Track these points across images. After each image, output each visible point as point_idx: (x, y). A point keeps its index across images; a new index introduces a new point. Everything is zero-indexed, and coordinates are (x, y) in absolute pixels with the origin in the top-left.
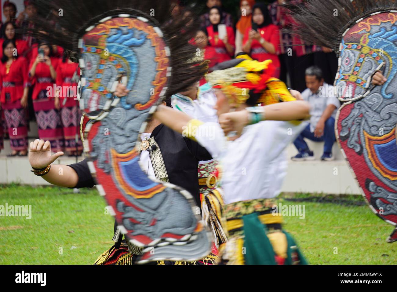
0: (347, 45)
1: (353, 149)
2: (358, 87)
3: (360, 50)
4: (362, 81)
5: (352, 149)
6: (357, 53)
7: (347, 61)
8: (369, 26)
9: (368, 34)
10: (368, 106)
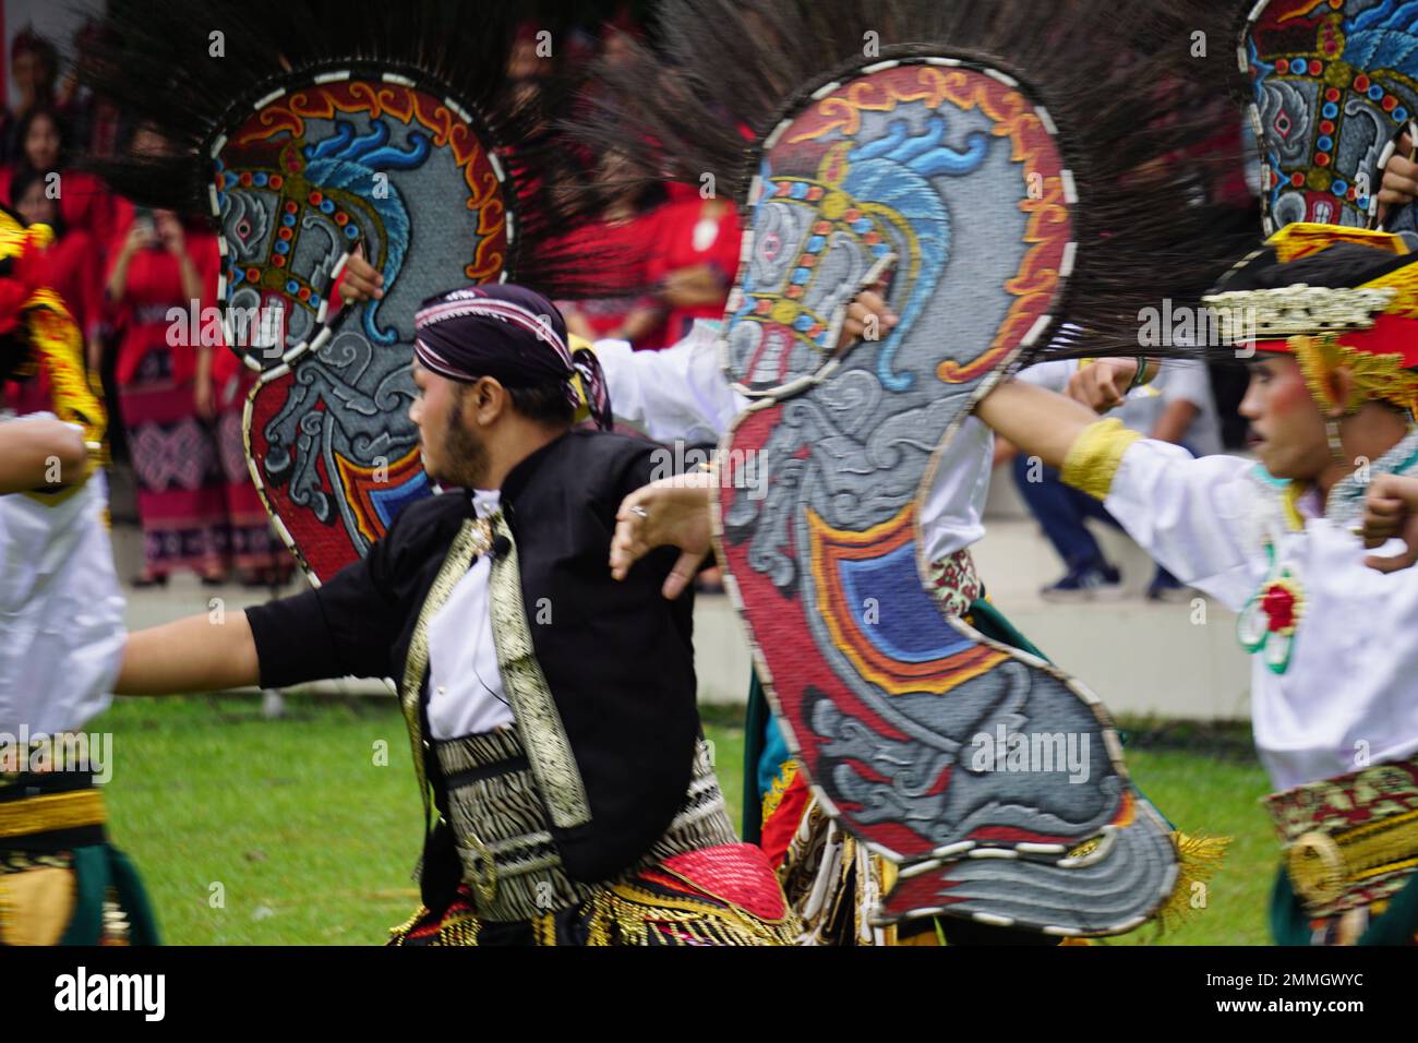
0: (775, 182)
1: (766, 577)
2: (798, 344)
3: (815, 204)
4: (817, 322)
5: (763, 576)
6: (807, 214)
7: (770, 246)
8: (854, 114)
9: (846, 145)
10: (828, 416)
